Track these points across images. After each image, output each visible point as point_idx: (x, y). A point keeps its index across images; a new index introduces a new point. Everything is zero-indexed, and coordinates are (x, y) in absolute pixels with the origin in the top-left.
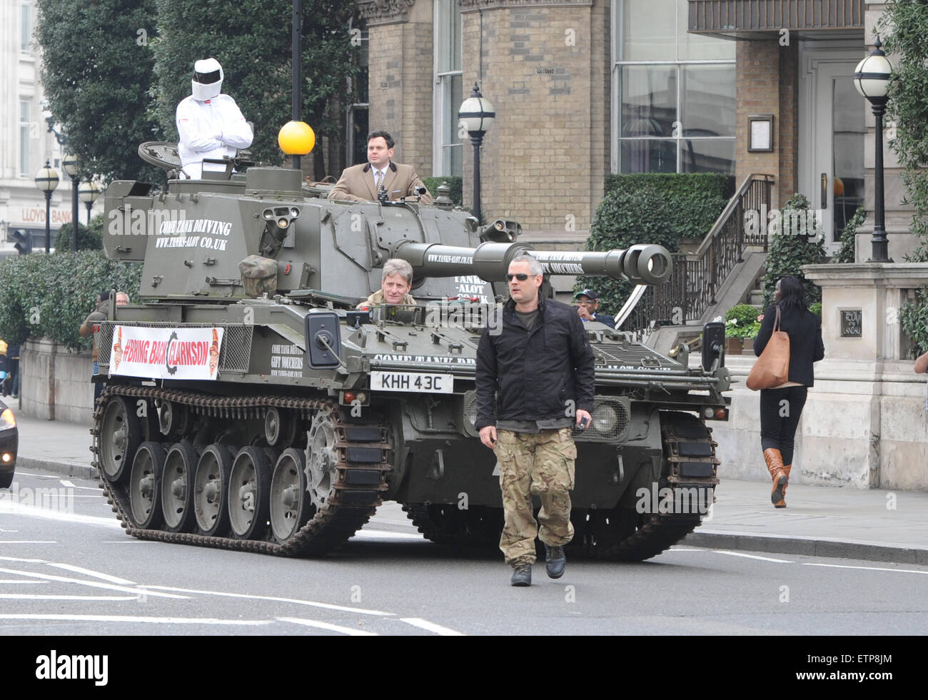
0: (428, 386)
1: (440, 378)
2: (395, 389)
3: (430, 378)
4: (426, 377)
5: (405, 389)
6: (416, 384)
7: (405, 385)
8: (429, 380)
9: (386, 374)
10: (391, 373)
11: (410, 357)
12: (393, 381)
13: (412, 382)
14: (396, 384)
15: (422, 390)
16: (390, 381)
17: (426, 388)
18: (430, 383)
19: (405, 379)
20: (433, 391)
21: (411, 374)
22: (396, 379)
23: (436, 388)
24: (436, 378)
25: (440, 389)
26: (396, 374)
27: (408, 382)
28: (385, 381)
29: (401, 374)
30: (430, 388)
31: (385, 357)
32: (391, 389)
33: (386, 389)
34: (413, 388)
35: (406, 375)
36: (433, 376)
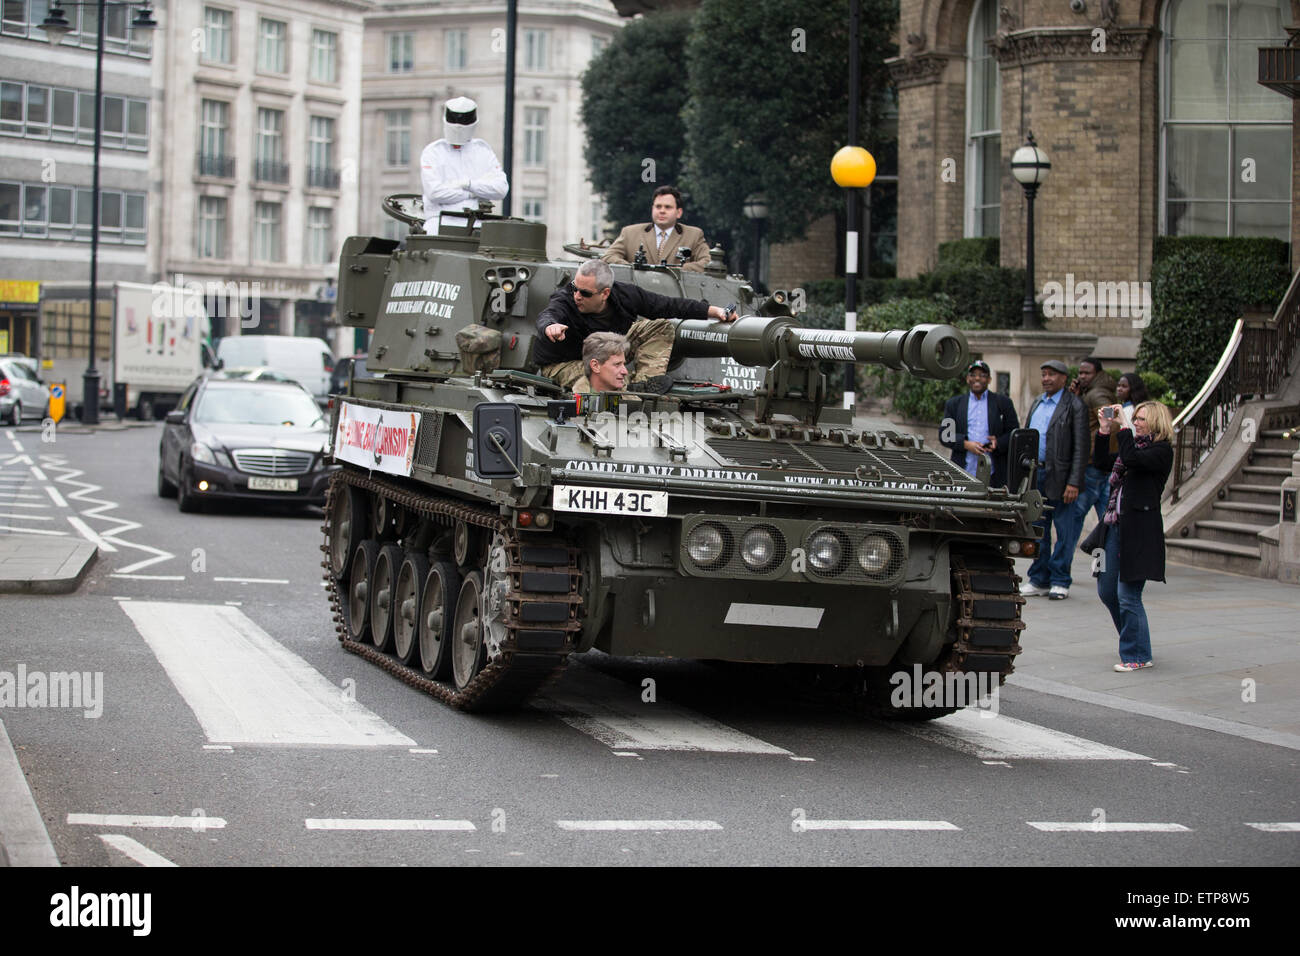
0: (633, 506)
1: (650, 496)
2: (588, 509)
3: (637, 496)
4: (630, 495)
5: (601, 510)
6: (616, 504)
7: (601, 504)
8: (634, 499)
9: (575, 489)
10: (582, 489)
11: (616, 466)
12: (585, 499)
13: (611, 501)
14: (588, 503)
15: (625, 512)
16: (580, 499)
17: (630, 509)
18: (636, 502)
19: (602, 497)
20: (639, 513)
21: (609, 491)
22: (588, 496)
23: (643, 510)
24: (644, 496)
25: (649, 510)
26: (589, 490)
27: (605, 501)
28: (573, 499)
29: (595, 490)
30: (636, 509)
31: (581, 464)
32: (581, 510)
33: (574, 509)
34: (613, 510)
35: (602, 491)
36: (640, 493)
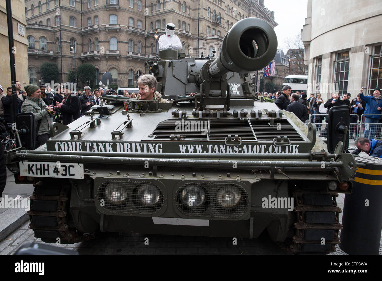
0: (64, 173)
1: (73, 167)
2: (39, 175)
3: (65, 166)
4: (62, 166)
5: (46, 176)
6: (54, 172)
7: (46, 172)
8: (64, 168)
9: (31, 163)
10: (35, 163)
11: (81, 143)
12: (37, 169)
13: (52, 170)
14: (39, 172)
15: (60, 176)
16: (34, 169)
17: (63, 175)
18: (65, 170)
19: (46, 167)
20: (68, 177)
21: (50, 164)
22: (39, 167)
23: (70, 175)
24: (70, 166)
25: (73, 175)
26: (39, 164)
27: (48, 170)
28: (30, 169)
29: (42, 163)
30: (66, 175)
31: (63, 143)
32: (35, 175)
33: (31, 175)
34: (53, 175)
35: (46, 164)
36: (68, 165)
